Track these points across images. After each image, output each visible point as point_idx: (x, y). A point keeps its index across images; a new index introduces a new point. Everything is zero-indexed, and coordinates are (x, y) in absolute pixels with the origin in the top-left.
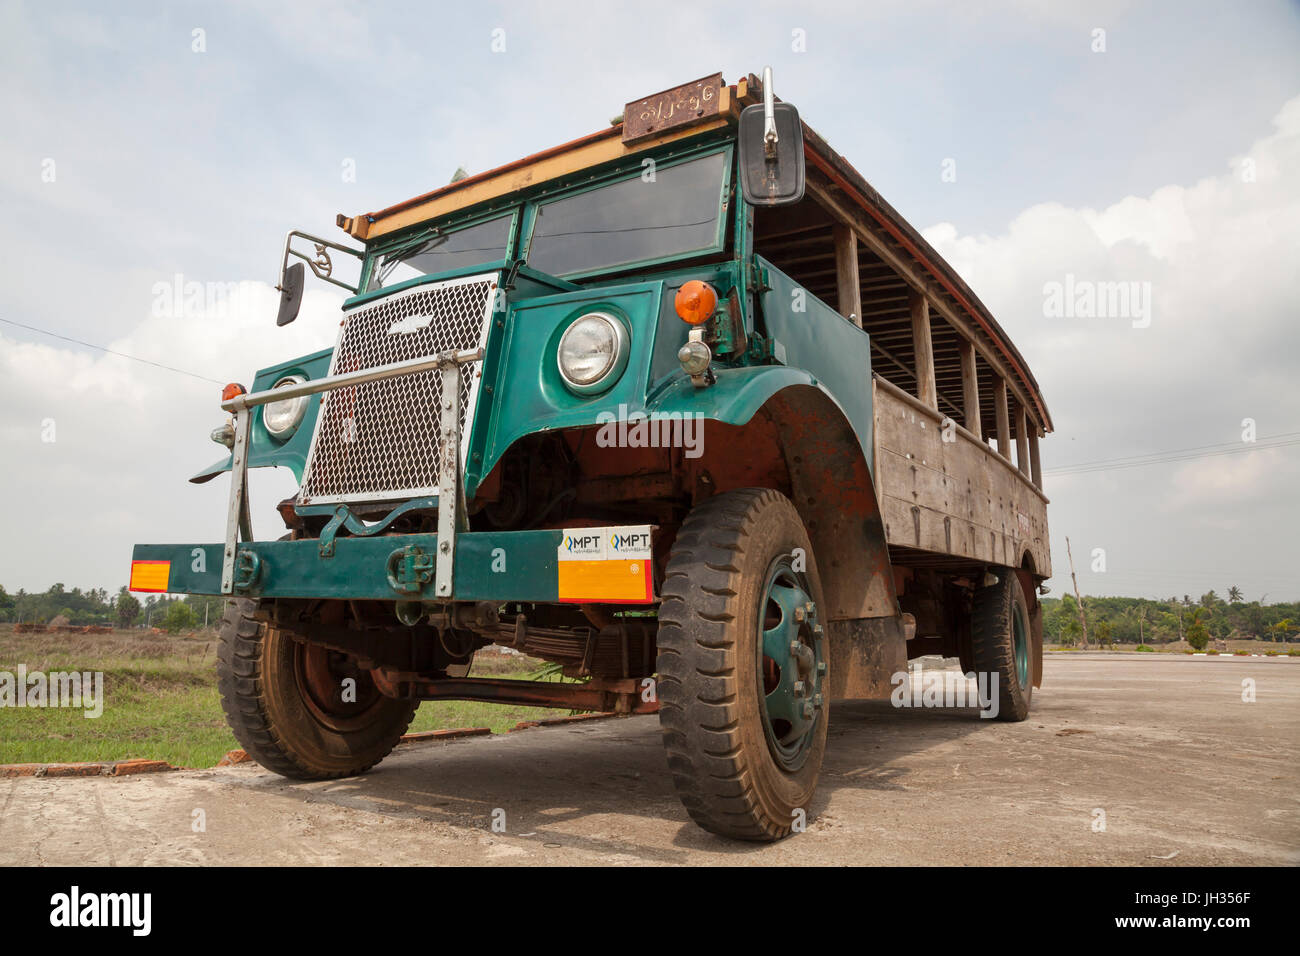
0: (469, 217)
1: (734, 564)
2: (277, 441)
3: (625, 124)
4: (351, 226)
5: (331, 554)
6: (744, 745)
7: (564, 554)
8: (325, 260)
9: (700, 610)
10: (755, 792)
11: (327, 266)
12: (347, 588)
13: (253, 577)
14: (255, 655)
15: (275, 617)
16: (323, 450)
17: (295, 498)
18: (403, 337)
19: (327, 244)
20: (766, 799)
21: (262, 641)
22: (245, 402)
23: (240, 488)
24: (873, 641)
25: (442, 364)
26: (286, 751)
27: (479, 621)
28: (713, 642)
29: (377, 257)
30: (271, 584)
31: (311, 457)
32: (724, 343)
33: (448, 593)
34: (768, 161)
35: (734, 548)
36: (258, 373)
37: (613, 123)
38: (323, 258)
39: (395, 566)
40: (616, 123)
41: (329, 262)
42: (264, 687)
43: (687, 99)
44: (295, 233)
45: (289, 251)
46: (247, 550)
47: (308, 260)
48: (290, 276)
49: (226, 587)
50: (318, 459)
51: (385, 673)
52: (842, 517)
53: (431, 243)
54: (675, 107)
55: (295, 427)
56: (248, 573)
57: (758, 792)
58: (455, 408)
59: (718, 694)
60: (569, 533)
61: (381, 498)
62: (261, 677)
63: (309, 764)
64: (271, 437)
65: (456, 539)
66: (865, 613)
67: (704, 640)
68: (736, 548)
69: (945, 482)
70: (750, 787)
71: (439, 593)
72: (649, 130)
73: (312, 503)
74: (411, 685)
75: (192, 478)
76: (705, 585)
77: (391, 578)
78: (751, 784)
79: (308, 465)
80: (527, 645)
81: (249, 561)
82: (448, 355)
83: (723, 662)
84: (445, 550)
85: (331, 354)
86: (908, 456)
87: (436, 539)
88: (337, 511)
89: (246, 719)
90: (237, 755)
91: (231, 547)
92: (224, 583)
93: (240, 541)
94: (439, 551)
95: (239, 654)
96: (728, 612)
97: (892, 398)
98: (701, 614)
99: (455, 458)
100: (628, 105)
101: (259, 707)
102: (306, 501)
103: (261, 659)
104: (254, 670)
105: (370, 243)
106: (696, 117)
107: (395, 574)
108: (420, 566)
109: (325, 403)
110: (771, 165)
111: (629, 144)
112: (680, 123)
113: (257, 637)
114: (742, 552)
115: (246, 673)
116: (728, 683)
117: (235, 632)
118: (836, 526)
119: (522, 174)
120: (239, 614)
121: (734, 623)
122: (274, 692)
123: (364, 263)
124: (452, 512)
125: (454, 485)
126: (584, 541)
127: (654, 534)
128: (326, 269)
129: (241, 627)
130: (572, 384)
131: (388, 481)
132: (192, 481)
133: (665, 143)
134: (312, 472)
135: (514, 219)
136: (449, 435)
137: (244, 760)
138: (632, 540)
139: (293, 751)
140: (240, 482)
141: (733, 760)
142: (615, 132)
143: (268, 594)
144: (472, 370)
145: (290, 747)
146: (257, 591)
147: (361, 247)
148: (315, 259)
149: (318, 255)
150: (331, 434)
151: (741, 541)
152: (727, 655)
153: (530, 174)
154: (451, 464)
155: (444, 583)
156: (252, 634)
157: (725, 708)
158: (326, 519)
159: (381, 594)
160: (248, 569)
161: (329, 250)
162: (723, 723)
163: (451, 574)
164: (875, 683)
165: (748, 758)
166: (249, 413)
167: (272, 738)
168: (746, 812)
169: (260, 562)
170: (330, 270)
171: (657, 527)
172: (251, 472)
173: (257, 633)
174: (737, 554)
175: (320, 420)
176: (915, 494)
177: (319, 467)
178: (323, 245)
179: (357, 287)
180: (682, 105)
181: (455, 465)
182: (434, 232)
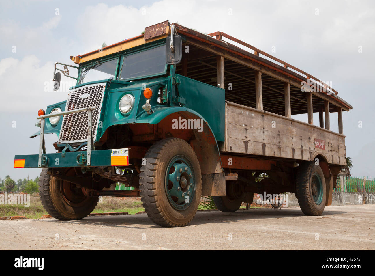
0: (107, 59)
1: (158, 157)
2: (53, 126)
3: (145, 34)
4: (74, 60)
5: (64, 156)
6: (159, 200)
7: (113, 155)
8: (67, 71)
9: (149, 168)
10: (163, 212)
11: (68, 72)
12: (68, 164)
13: (46, 163)
14: (49, 185)
15: (52, 173)
16: (64, 129)
17: (57, 142)
18: (83, 99)
19: (67, 66)
20: (167, 214)
21: (51, 181)
22: (43, 117)
23: (42, 140)
24: (217, 180)
25: (88, 110)
26: (58, 211)
27: (98, 171)
28: (151, 176)
29: (82, 69)
30: (51, 164)
31: (61, 131)
32: (165, 100)
33: (89, 165)
34: (172, 52)
35: (158, 153)
36: (48, 106)
37: (142, 33)
38: (66, 70)
39: (78, 158)
40: (143, 33)
41: (68, 71)
42: (51, 193)
43: (160, 28)
44: (57, 63)
45: (56, 69)
46: (44, 156)
47: (62, 71)
48: (57, 76)
49: (39, 165)
50: (63, 131)
51: (85, 189)
52: (209, 144)
53: (97, 65)
54: (157, 30)
55: (58, 122)
56: (45, 162)
57: (164, 213)
58: (91, 121)
59: (151, 188)
60: (114, 150)
61: (77, 142)
62: (51, 191)
63: (64, 215)
64: (52, 125)
65: (91, 152)
66: (216, 172)
67: (149, 175)
68: (159, 153)
69: (264, 133)
70: (161, 211)
71: (87, 165)
72: (151, 37)
73: (61, 143)
74: (92, 193)
75: (30, 136)
76: (150, 162)
77: (77, 162)
78: (162, 210)
79: (60, 133)
80: (112, 178)
81: (45, 158)
82: (89, 108)
83: (153, 180)
84: (89, 154)
85: (66, 102)
86: (244, 125)
87: (87, 152)
88: (66, 145)
89: (47, 202)
90: (46, 216)
91: (40, 155)
92: (39, 164)
93: (43, 153)
94: (88, 155)
95: (45, 184)
96: (155, 168)
97: (237, 108)
98: (149, 169)
99: (91, 133)
100: (146, 28)
101: (50, 199)
102: (60, 143)
103: (50, 186)
104: (48, 189)
105: (80, 65)
106: (162, 34)
107: (79, 161)
108: (84, 158)
109: (65, 116)
110: (173, 53)
111: (146, 40)
112: (158, 35)
113: (49, 180)
114: (161, 154)
115: (46, 190)
116: (154, 185)
117: (43, 178)
118: (207, 147)
119: (120, 47)
120: (44, 174)
121: (156, 171)
122: (54, 195)
123: (79, 70)
124: (90, 146)
125: (91, 139)
126: (116, 152)
127: (129, 150)
128: (67, 73)
129: (45, 177)
130: (122, 113)
131: (79, 137)
132: (31, 137)
133: (155, 40)
134: (61, 135)
135: (118, 60)
136: (89, 127)
137: (48, 217)
138: (125, 151)
139: (60, 211)
140: (42, 138)
141: (156, 204)
142: (142, 37)
143: (50, 167)
144: (99, 109)
145: (59, 210)
146: (47, 166)
147: (78, 66)
148: (64, 70)
149: (65, 69)
150: (66, 125)
151: (161, 152)
152: (154, 179)
153: (122, 47)
154: (90, 134)
155: (89, 163)
156: (48, 179)
157: (153, 191)
158: (64, 147)
159: (75, 166)
160: (44, 160)
161: (68, 67)
162: (152, 195)
163: (90, 160)
164: (217, 191)
165: (160, 204)
166: (44, 120)
167: (54, 208)
168: (161, 217)
169: (48, 159)
170: (69, 74)
171: (130, 149)
172: (45, 135)
173: (49, 178)
174: (159, 155)
175: (63, 121)
176: (246, 137)
177: (63, 134)
178: (66, 66)
179: (77, 78)
180: (159, 29)
181: (91, 134)
182: (97, 63)
